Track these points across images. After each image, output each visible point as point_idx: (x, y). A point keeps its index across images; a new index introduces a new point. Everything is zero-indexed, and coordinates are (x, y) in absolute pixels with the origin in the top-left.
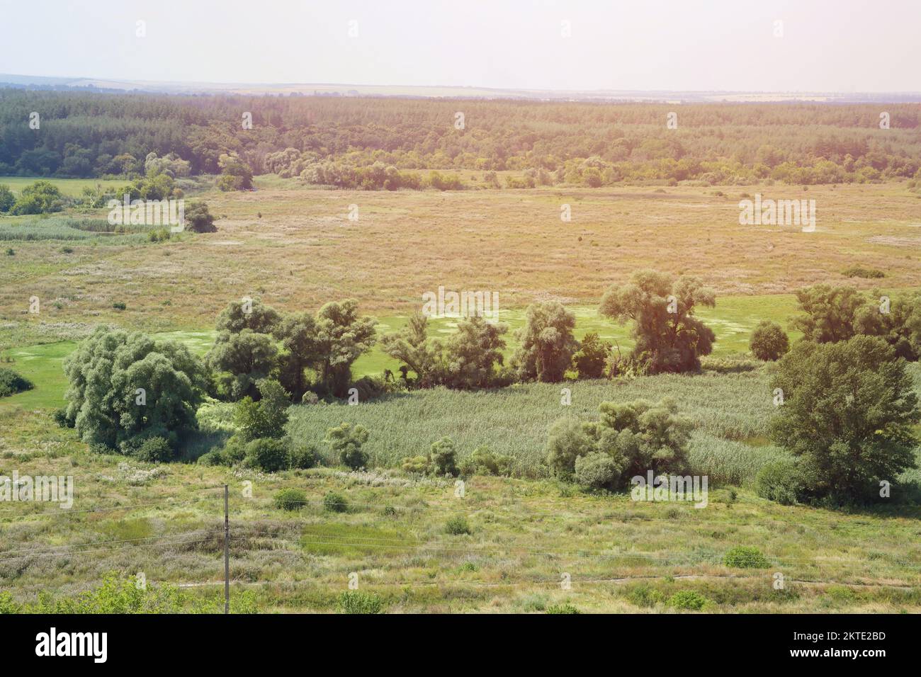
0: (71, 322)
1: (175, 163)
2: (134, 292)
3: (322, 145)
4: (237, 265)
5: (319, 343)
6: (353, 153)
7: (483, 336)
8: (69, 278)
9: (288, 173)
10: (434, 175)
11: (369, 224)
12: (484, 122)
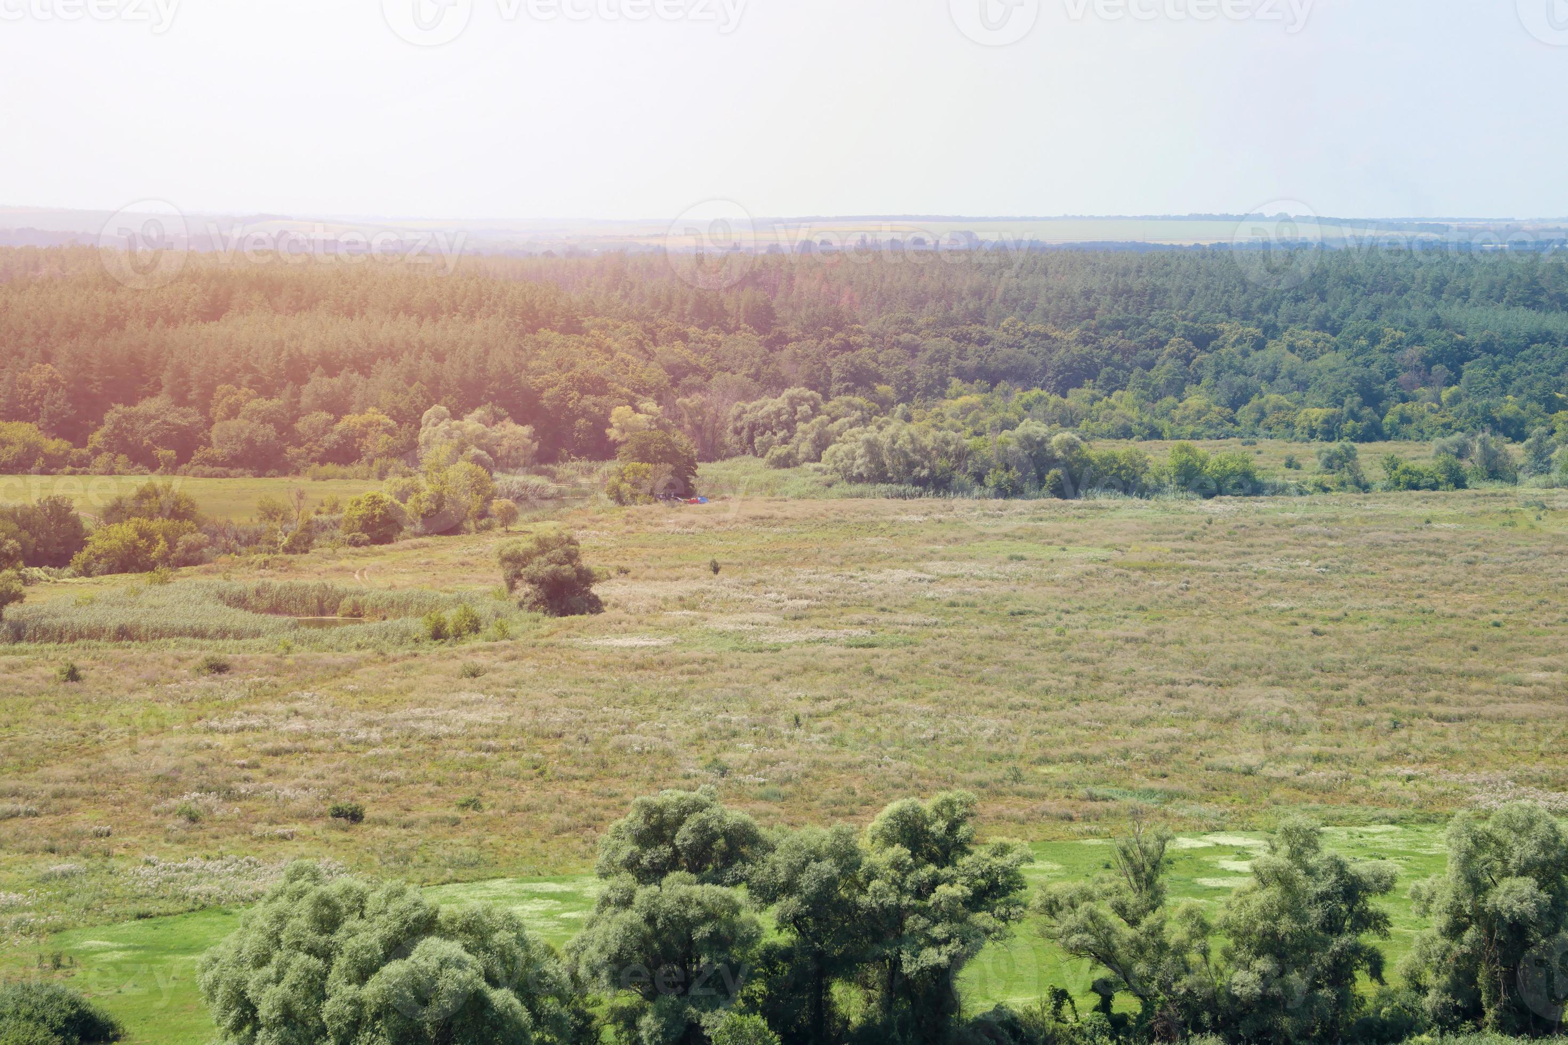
0: (221, 858)
1: (496, 432)
2: (384, 776)
3: (880, 379)
4: (653, 701)
5: (871, 914)
6: (961, 400)
7: (1323, 897)
8: (220, 740)
9: (789, 455)
10: (1185, 456)
11: (1005, 590)
12: (1321, 309)
